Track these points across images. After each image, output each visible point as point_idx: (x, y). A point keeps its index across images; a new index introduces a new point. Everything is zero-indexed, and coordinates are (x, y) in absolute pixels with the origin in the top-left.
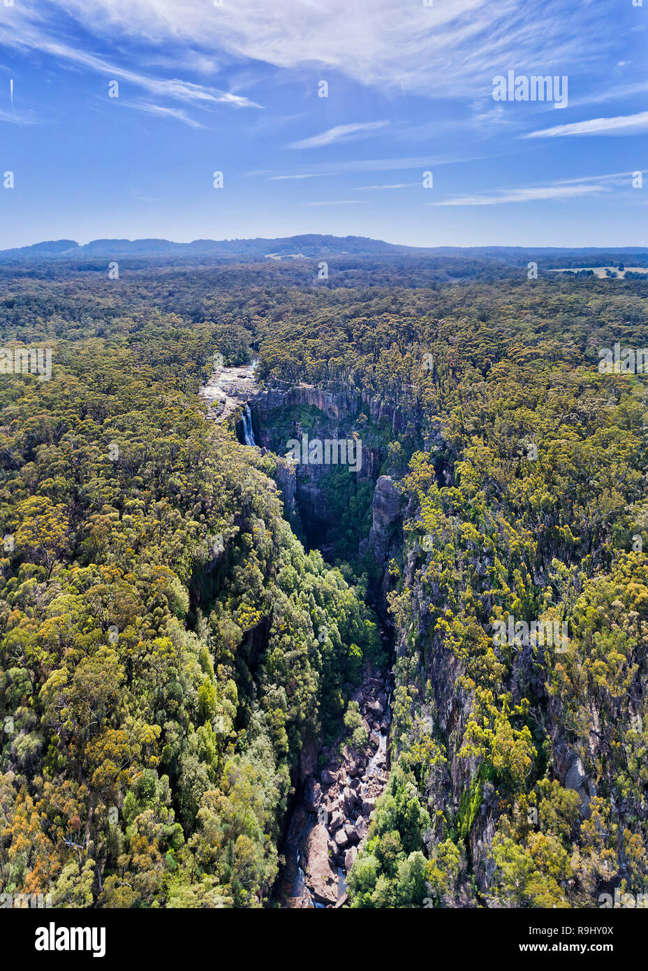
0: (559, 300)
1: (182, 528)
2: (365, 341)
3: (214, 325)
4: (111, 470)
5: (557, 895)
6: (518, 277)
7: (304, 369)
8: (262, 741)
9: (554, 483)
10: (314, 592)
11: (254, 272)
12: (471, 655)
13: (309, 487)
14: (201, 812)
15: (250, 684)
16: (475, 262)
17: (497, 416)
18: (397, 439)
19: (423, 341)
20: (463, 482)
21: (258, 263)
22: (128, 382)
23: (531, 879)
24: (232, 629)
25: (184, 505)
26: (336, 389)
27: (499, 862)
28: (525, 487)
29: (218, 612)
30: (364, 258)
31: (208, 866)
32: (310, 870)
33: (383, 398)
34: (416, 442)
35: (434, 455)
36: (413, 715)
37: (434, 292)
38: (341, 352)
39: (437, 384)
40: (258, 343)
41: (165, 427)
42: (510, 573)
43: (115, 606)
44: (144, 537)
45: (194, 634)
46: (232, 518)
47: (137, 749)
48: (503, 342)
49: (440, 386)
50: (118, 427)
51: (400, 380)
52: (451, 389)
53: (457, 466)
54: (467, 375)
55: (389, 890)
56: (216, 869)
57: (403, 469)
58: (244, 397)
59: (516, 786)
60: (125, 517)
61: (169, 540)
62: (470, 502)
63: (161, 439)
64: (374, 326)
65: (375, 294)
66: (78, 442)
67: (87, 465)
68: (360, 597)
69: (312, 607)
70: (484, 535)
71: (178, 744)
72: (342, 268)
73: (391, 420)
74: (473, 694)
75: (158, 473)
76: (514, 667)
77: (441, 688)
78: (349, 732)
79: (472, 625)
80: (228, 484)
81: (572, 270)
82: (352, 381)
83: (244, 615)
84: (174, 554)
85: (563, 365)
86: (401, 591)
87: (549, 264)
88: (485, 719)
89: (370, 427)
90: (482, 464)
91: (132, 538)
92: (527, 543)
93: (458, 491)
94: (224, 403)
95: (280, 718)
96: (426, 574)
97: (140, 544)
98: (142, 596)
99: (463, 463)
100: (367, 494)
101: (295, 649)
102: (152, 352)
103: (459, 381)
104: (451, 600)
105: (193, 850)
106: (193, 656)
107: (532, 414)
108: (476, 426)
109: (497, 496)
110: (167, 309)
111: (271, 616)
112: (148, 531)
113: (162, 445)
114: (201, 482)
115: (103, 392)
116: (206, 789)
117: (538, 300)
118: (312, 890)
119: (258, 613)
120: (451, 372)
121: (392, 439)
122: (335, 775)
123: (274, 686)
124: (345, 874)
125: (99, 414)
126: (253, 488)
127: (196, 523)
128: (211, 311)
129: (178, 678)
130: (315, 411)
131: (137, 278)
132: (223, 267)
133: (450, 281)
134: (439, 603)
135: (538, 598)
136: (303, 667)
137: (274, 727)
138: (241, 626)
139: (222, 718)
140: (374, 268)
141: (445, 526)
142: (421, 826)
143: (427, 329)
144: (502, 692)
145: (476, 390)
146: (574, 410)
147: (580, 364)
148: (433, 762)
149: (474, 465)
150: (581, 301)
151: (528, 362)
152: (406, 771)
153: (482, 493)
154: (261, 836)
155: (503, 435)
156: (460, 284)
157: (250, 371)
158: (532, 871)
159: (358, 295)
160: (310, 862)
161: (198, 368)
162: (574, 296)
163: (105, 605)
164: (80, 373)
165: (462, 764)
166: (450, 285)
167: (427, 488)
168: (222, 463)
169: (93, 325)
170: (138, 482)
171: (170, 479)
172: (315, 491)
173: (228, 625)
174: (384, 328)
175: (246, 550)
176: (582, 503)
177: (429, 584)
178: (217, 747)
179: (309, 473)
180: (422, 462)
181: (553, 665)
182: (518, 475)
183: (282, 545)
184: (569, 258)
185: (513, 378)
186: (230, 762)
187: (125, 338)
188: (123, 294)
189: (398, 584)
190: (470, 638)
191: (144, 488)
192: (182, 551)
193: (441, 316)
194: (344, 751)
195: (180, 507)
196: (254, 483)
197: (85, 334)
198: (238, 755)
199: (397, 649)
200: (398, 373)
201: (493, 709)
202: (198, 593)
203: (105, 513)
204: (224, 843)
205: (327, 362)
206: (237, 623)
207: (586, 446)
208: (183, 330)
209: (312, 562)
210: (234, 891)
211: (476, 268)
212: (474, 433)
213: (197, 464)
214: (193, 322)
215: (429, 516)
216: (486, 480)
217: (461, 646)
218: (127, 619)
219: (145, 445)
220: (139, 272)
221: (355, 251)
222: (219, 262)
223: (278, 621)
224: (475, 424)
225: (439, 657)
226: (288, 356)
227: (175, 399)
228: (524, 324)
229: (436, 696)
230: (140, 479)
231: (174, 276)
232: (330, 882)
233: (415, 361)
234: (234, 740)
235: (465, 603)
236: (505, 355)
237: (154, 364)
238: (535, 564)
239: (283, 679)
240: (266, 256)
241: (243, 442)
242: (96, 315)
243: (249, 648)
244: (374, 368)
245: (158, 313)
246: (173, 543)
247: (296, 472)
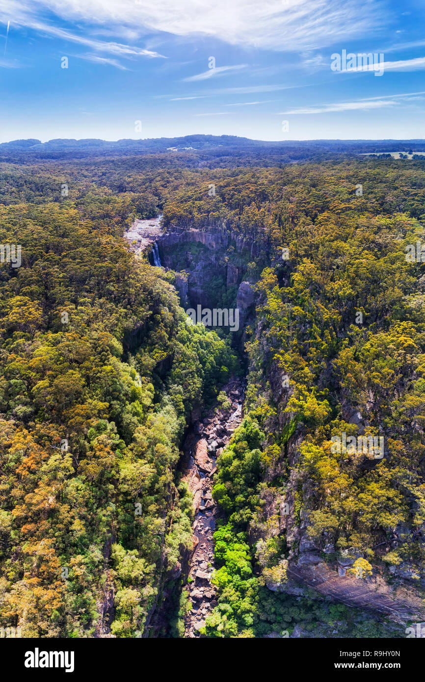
0: (366, 173)
1: (116, 313)
2: (233, 202)
3: (133, 194)
4: (68, 282)
5: (334, 467)
6: (338, 159)
7: (193, 220)
8: (170, 407)
9: (355, 284)
10: (199, 343)
11: (159, 159)
12: (294, 370)
13: (197, 289)
14: (135, 435)
15: (162, 384)
16: (309, 150)
17: (320, 246)
18: (253, 261)
19: (272, 200)
20: (296, 284)
21: (162, 154)
22: (77, 230)
23: (320, 460)
24: (149, 361)
25: (117, 301)
26: (214, 231)
27: (303, 453)
28: (336, 286)
29: (141, 353)
30: (233, 149)
31: (141, 455)
32: (197, 457)
33: (245, 236)
34: (266, 262)
35: (277, 269)
36: (258, 396)
37: (281, 170)
38: (218, 209)
39: (281, 227)
40: (162, 204)
41: (102, 257)
42: (323, 332)
43: (77, 352)
44: (92, 318)
45: (127, 364)
46: (147, 307)
47: (96, 412)
48: (327, 200)
49: (283, 228)
50: (71, 257)
51: (256, 225)
52: (290, 230)
53: (292, 275)
54: (301, 221)
55: (239, 466)
56: (145, 457)
57: (257, 277)
58: (154, 238)
59: (317, 423)
60: (79, 308)
61: (109, 319)
62: (300, 295)
63: (100, 264)
64: (240, 192)
65: (241, 172)
66: (45, 266)
67: (52, 279)
68: (228, 344)
69: (198, 350)
70: (307, 313)
71: (120, 410)
72: (218, 156)
73: (250, 250)
74: (294, 387)
75: (99, 284)
76: (321, 375)
77: (275, 384)
78: (220, 403)
79: (296, 357)
80: (144, 288)
81: (375, 154)
82: (225, 227)
83: (157, 354)
84: (112, 326)
85: (367, 214)
86: (253, 342)
87: (359, 151)
88: (301, 397)
89: (236, 254)
90: (309, 274)
91: (84, 319)
92: (334, 317)
93: (292, 289)
94: (140, 241)
95: (180, 398)
96: (269, 333)
97: (90, 322)
98: (93, 347)
99: (296, 274)
100: (233, 292)
101: (188, 369)
102: (91, 212)
103: (296, 225)
104: (284, 345)
105: (131, 450)
106: (126, 373)
107: (344, 244)
108: (306, 252)
109: (317, 292)
110: (101, 184)
111: (173, 354)
112: (94, 315)
113: (100, 267)
114: (127, 288)
115: (60, 236)
116: (137, 427)
117: (351, 173)
118: (198, 466)
119: (165, 354)
120: (291, 220)
121: (250, 261)
122: (212, 420)
123: (176, 385)
124: (216, 459)
125: (58, 249)
126: (160, 291)
127: (125, 310)
128: (131, 185)
129: (118, 383)
130: (200, 245)
131: (81, 164)
132: (139, 157)
133: (291, 163)
134: (277, 347)
135: (339, 344)
136: (193, 377)
137: (176, 402)
138: (155, 360)
139: (145, 399)
140: (240, 155)
141: (282, 308)
142: (259, 439)
143: (275, 193)
144: (312, 386)
145: (307, 230)
146: (373, 242)
147: (379, 214)
148: (268, 414)
149: (303, 275)
150: (382, 174)
151: (343, 212)
152: (253, 418)
153: (308, 290)
154: (170, 444)
155: (324, 257)
156: (298, 164)
157: (157, 222)
158: (322, 456)
159: (229, 173)
160: (197, 454)
161: (122, 221)
162: (377, 170)
163: (70, 352)
164: (44, 224)
165: (286, 414)
166: (291, 164)
167: (272, 288)
168: (140, 277)
169: (51, 194)
170: (86, 288)
171: (107, 287)
172: (200, 291)
173: (147, 360)
174: (247, 193)
175: (157, 323)
176: (374, 295)
177: (271, 338)
178: (143, 410)
179: (196, 281)
180: (270, 274)
181: (346, 374)
182: (332, 280)
183: (179, 320)
184: (373, 146)
185: (333, 223)
186: (151, 416)
187: (73, 203)
188: (71, 174)
189: (251, 338)
190: (295, 363)
191: (91, 292)
192: (117, 325)
193: (285, 185)
194: (217, 411)
195: (114, 302)
196: (161, 287)
197: (46, 200)
198: (155, 413)
199: (249, 368)
200: (256, 221)
201: (306, 393)
202: (128, 345)
203: (66, 306)
204: (149, 447)
205: (208, 215)
206: (153, 358)
207: (379, 264)
208: (112, 197)
209: (198, 328)
210: (156, 466)
211: (309, 153)
212: (304, 256)
213: (124, 278)
214: (119, 192)
215: (273, 303)
216: (310, 283)
217: (288, 367)
218: (85, 358)
219: (89, 268)
220: (82, 160)
221: (227, 144)
222: (136, 154)
223: (178, 356)
224: (306, 251)
225: (275, 371)
226: (182, 212)
227: (108, 240)
228: (342, 189)
229: (272, 388)
230: (87, 287)
231: (107, 162)
232: (208, 462)
233: (267, 213)
234: (152, 408)
235: (292, 346)
236: (328, 208)
237: (93, 219)
238: (339, 327)
239: (181, 382)
240: (168, 149)
241: (153, 264)
242: (53, 187)
243: (160, 369)
244: (240, 218)
245: (95, 186)
246: (111, 321)
247: (188, 281)
